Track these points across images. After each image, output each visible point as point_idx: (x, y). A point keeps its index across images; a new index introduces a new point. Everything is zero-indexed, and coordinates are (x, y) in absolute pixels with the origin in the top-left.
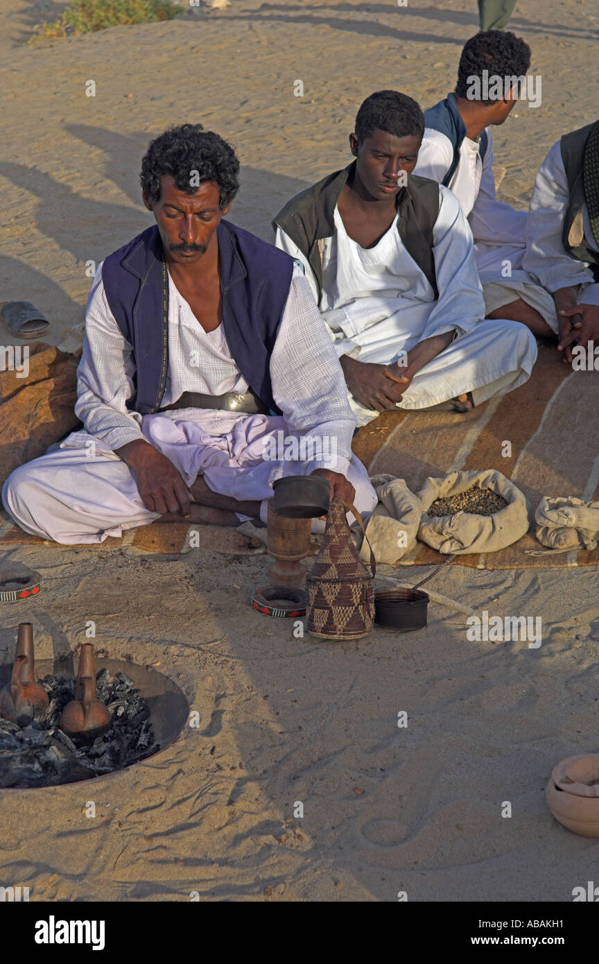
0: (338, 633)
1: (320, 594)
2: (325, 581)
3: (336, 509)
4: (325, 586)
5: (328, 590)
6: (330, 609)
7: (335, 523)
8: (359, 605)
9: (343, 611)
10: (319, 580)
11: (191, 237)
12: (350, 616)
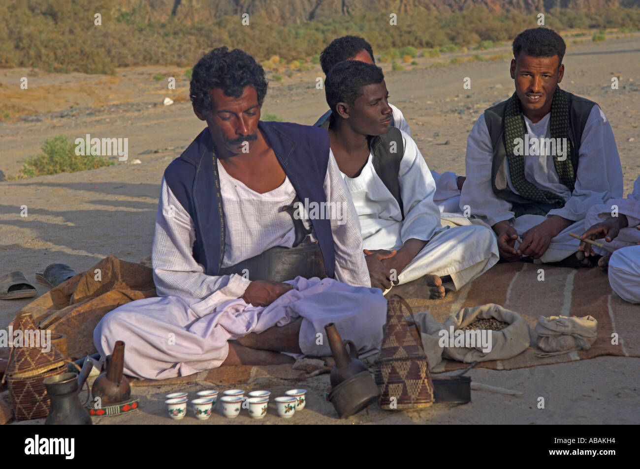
0: (413, 402)
1: (394, 371)
2: (397, 360)
3: (395, 303)
4: (397, 364)
5: (401, 367)
6: (403, 382)
7: (396, 314)
8: (425, 378)
9: (415, 384)
10: (392, 360)
11: (246, 131)
12: (420, 387)
